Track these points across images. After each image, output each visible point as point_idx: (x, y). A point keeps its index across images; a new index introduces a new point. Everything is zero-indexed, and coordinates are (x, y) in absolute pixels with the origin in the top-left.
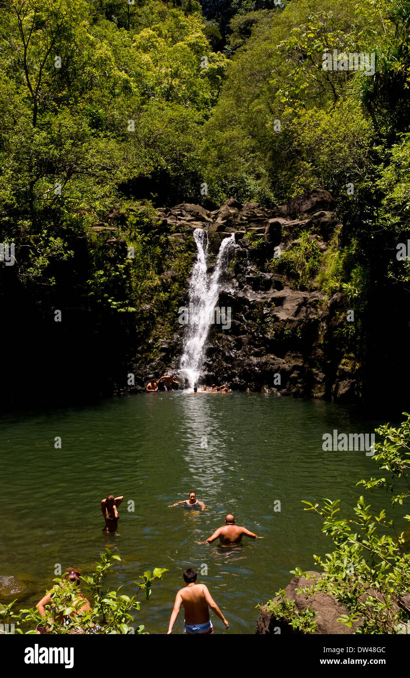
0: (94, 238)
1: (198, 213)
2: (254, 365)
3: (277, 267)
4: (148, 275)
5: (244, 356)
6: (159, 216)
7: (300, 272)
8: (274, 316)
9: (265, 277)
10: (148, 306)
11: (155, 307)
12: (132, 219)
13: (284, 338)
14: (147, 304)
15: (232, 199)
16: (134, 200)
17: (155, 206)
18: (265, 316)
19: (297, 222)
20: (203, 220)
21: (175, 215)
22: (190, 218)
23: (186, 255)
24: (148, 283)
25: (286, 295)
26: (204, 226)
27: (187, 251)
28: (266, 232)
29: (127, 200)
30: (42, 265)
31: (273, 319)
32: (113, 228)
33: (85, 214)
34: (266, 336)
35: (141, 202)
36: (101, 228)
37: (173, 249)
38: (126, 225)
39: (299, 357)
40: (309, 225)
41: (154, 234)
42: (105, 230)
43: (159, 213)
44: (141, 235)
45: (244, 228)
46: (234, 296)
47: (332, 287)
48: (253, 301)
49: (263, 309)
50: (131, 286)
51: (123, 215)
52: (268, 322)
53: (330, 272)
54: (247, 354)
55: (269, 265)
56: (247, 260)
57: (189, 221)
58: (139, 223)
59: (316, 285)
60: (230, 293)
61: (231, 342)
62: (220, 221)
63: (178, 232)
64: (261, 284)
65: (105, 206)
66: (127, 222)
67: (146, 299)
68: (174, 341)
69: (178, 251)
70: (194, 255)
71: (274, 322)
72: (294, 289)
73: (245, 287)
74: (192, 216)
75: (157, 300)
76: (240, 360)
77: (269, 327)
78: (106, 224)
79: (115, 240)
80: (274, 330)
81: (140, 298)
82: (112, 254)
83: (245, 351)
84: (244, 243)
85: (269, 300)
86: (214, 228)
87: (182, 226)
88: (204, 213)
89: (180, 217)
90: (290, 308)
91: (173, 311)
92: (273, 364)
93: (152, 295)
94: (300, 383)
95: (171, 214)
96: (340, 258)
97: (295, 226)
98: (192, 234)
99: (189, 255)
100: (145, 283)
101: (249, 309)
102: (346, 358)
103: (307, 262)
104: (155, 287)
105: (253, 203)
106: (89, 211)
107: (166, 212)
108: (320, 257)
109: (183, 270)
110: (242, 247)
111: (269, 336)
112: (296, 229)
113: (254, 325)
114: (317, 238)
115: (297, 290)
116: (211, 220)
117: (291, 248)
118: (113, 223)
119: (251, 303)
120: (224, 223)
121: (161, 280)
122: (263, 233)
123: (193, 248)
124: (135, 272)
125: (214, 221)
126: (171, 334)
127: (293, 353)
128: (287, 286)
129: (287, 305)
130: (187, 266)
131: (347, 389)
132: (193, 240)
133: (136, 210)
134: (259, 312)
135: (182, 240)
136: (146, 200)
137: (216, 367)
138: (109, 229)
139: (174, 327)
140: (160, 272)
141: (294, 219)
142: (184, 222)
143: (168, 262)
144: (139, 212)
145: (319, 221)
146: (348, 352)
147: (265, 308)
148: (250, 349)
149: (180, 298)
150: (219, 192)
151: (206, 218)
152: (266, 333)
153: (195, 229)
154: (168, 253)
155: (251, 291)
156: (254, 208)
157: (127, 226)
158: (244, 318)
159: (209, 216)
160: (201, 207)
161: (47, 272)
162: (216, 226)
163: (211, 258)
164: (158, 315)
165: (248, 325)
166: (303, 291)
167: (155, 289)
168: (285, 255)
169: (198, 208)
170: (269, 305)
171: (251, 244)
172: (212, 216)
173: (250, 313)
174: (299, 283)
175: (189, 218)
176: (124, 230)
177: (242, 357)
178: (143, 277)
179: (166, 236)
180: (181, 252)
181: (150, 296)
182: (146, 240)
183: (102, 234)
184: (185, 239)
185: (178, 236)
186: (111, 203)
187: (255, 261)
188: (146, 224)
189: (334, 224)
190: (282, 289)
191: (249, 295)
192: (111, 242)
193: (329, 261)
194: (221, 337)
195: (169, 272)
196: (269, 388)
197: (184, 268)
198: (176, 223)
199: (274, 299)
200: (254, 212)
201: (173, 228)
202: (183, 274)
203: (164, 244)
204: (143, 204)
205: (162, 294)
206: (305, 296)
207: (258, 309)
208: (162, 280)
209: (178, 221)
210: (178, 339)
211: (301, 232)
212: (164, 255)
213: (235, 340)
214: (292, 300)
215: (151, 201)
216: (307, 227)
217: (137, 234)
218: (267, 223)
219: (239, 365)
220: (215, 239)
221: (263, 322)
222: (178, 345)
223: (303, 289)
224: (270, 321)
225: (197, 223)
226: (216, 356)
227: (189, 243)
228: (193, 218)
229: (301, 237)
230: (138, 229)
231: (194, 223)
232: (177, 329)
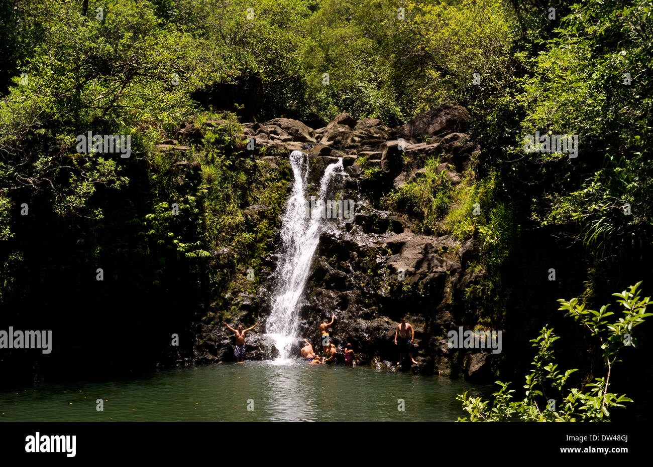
0: (158, 160)
1: (298, 131)
2: (362, 330)
3: (396, 202)
4: (228, 209)
5: (350, 318)
6: (246, 133)
7: (425, 211)
8: (390, 267)
9: (380, 216)
10: (226, 250)
11: (236, 252)
12: (210, 136)
13: (402, 296)
14: (226, 247)
15: (344, 114)
16: (213, 112)
17: (241, 121)
18: (379, 266)
19: (423, 145)
20: (303, 139)
21: (266, 133)
22: (287, 137)
23: (279, 184)
24: (228, 219)
25: (406, 240)
26: (304, 148)
27: (280, 179)
28: (382, 158)
29: (205, 111)
30: (85, 193)
31: (388, 271)
32: (184, 148)
33: (148, 128)
34: (379, 292)
35: (222, 115)
36: (169, 147)
37: (262, 176)
38: (201, 143)
39: (421, 322)
40: (438, 150)
41: (237, 157)
42: (173, 149)
43: (246, 130)
44: (220, 157)
45: (355, 151)
46: (340, 239)
47: (465, 232)
48: (364, 246)
49: (376, 258)
50: (204, 223)
51: (198, 130)
52: (382, 274)
53: (464, 211)
54: (354, 315)
55: (385, 201)
56: (357, 193)
57: (285, 140)
58: (218, 141)
59: (445, 227)
60: (334, 235)
61: (333, 299)
62: (325, 142)
63: (270, 154)
64: (375, 225)
65: (175, 119)
66: (203, 140)
67: (224, 240)
68: (260, 296)
69: (269, 180)
70: (289, 184)
71: (390, 274)
72: (418, 232)
73: (354, 228)
74: (290, 134)
75: (238, 242)
76: (344, 323)
77: (383, 280)
78: (175, 142)
79: (185, 162)
80: (389, 285)
81: (216, 238)
82: (180, 180)
83: (351, 312)
84: (355, 171)
85: (384, 246)
86: (316, 151)
87: (275, 147)
88: (304, 130)
89: (273, 135)
90: (410, 256)
91: (259, 256)
92: (387, 330)
93: (233, 235)
94: (422, 355)
95: (261, 131)
96: (476, 193)
97: (421, 151)
98: (288, 157)
99: (283, 184)
100: (224, 219)
101: (358, 256)
102: (481, 324)
103: (435, 197)
104: (237, 226)
105: (372, 120)
106: (154, 124)
107: (255, 128)
108: (451, 192)
109: (274, 204)
110: (352, 176)
111: (383, 292)
112: (421, 155)
113: (365, 278)
114: (449, 168)
115: (421, 234)
116: (315, 140)
117: (414, 180)
118: (185, 141)
119: (361, 249)
120: (330, 145)
121: (245, 215)
122: (380, 159)
123: (287, 175)
124: (210, 205)
125: (318, 142)
126: (255, 287)
127: (413, 315)
128: (409, 227)
129: (407, 253)
130: (280, 198)
131: (481, 364)
132: (288, 165)
133: (215, 125)
134: (371, 260)
135: (274, 165)
136: (229, 112)
137: (313, 332)
138: (180, 147)
139: (260, 278)
140: (244, 205)
141: (420, 141)
142: (279, 142)
143: (255, 193)
144: (220, 127)
145: (451, 145)
146: (484, 316)
147: (378, 256)
148: (358, 309)
149: (269, 240)
150: (328, 104)
151: (308, 137)
152: (379, 288)
153: (291, 151)
154: (255, 181)
155: (362, 233)
156: (370, 127)
157: (203, 146)
158: (351, 268)
159: (311, 134)
160: (301, 124)
161: (93, 201)
162: (320, 148)
163: (311, 189)
164: (239, 261)
165: (356, 277)
166: (429, 235)
167: (236, 228)
168: (407, 189)
169: (298, 125)
170: (384, 253)
171: (363, 173)
172: (316, 135)
173: (359, 262)
174: (423, 224)
175: (285, 136)
176: (198, 150)
177: (347, 320)
178: (222, 211)
179: (253, 160)
180: (273, 180)
181: (230, 237)
182: (227, 164)
183: (170, 155)
184: (278, 164)
185: (270, 160)
186: (183, 115)
187: (368, 194)
188: (227, 143)
189: (471, 150)
190: (402, 231)
191: (358, 238)
192: (180, 165)
193: (462, 196)
194: (321, 293)
195: (256, 206)
196: (381, 361)
197: (275, 201)
198: (267, 143)
199: (390, 245)
200: (370, 132)
201: (263, 149)
202: (274, 209)
203: (250, 170)
204: (224, 118)
205: (245, 235)
206: (430, 241)
207: (369, 256)
208: (247, 216)
209: (270, 141)
210: (264, 294)
211: (427, 159)
212: (250, 184)
213: (339, 296)
214: (414, 246)
215: (235, 114)
216: (436, 152)
217: (215, 156)
218: (385, 146)
219: (343, 330)
220: (317, 165)
221: (376, 274)
222: (264, 301)
223: (429, 232)
224: (385, 273)
225: (296, 143)
226: (314, 317)
227: (283, 168)
228: (290, 137)
229: (427, 165)
230: (218, 149)
231: (292, 143)
232: (264, 281)
